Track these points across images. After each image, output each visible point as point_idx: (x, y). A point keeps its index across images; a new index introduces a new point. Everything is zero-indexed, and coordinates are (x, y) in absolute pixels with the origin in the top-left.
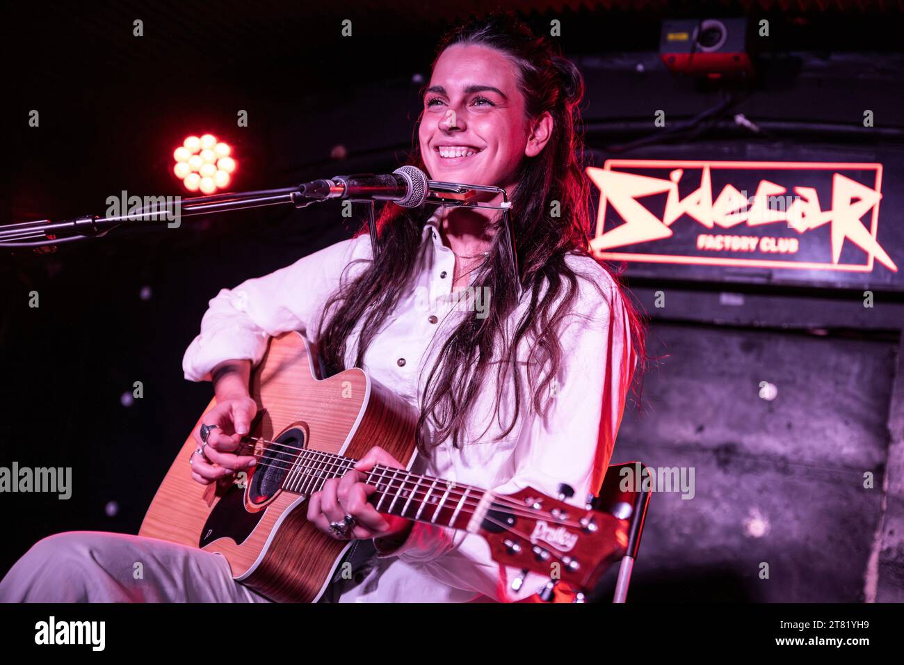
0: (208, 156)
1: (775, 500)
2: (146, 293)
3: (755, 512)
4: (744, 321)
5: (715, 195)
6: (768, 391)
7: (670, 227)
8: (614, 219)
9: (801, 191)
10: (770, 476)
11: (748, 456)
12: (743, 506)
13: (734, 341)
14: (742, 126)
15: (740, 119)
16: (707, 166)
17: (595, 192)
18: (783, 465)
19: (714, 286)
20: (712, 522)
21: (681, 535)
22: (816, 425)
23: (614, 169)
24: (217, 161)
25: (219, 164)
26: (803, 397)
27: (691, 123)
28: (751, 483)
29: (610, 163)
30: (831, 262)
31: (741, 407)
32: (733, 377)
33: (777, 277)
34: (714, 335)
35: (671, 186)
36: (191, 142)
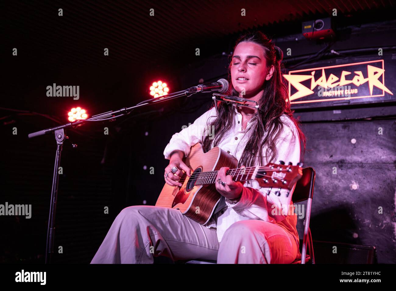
0: (160, 88)
1: (360, 177)
2: (147, 134)
3: (353, 182)
4: (342, 119)
5: (327, 78)
6: (354, 141)
7: (313, 90)
8: (294, 90)
9: (356, 72)
10: (357, 169)
11: (349, 163)
12: (349, 180)
13: (340, 126)
14: (334, 53)
15: (333, 51)
16: (323, 68)
17: (287, 82)
18: (361, 165)
19: (330, 108)
20: (339, 186)
21: (329, 192)
22: (371, 150)
23: (292, 74)
24: (163, 89)
25: (164, 90)
26: (365, 141)
27: (316, 55)
28: (351, 172)
29: (290, 72)
30: (370, 95)
31: (345, 147)
32: (340, 138)
33: (352, 102)
34: (333, 124)
35: (312, 77)
36: (155, 84)
